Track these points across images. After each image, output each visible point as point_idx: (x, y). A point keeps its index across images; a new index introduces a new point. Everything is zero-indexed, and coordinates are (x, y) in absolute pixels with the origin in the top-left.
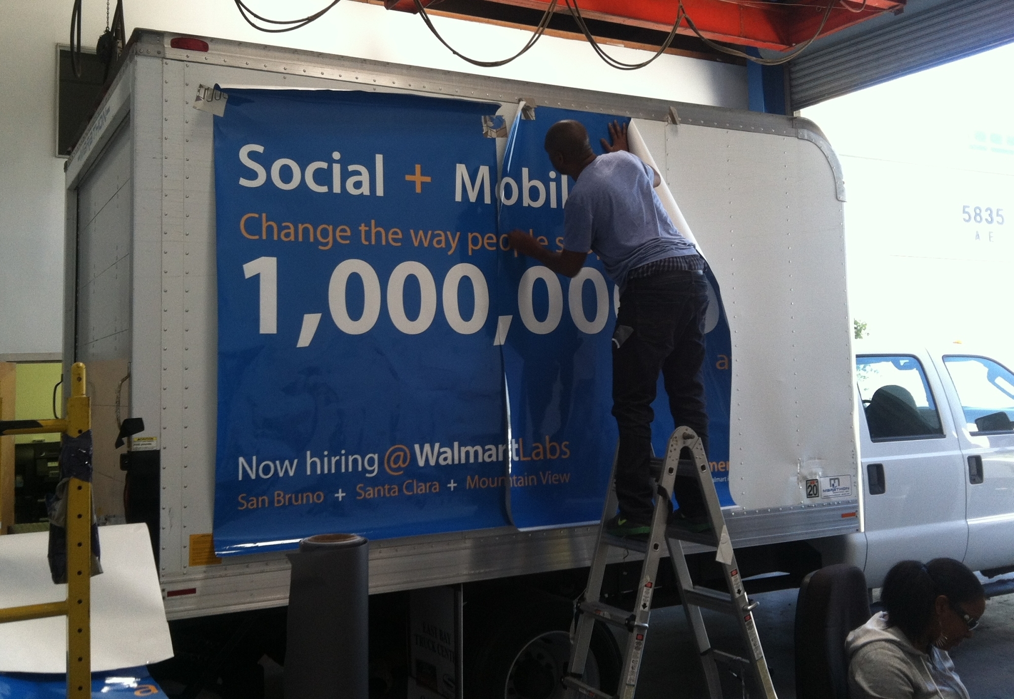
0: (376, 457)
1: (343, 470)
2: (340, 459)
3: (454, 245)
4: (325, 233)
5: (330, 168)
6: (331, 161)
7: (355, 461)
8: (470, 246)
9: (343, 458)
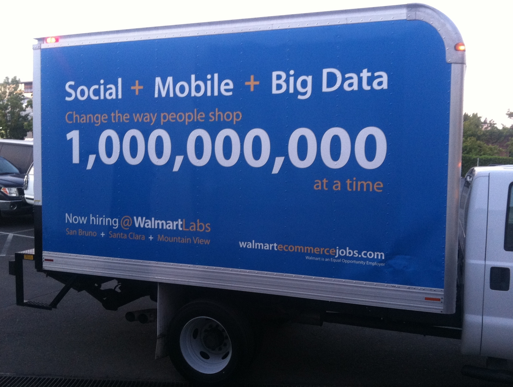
0: (117, 220)
1: (104, 224)
2: (103, 219)
3: (154, 120)
4: (97, 118)
5: (99, 88)
6: (100, 85)
7: (109, 221)
8: (162, 120)
9: (104, 219)
